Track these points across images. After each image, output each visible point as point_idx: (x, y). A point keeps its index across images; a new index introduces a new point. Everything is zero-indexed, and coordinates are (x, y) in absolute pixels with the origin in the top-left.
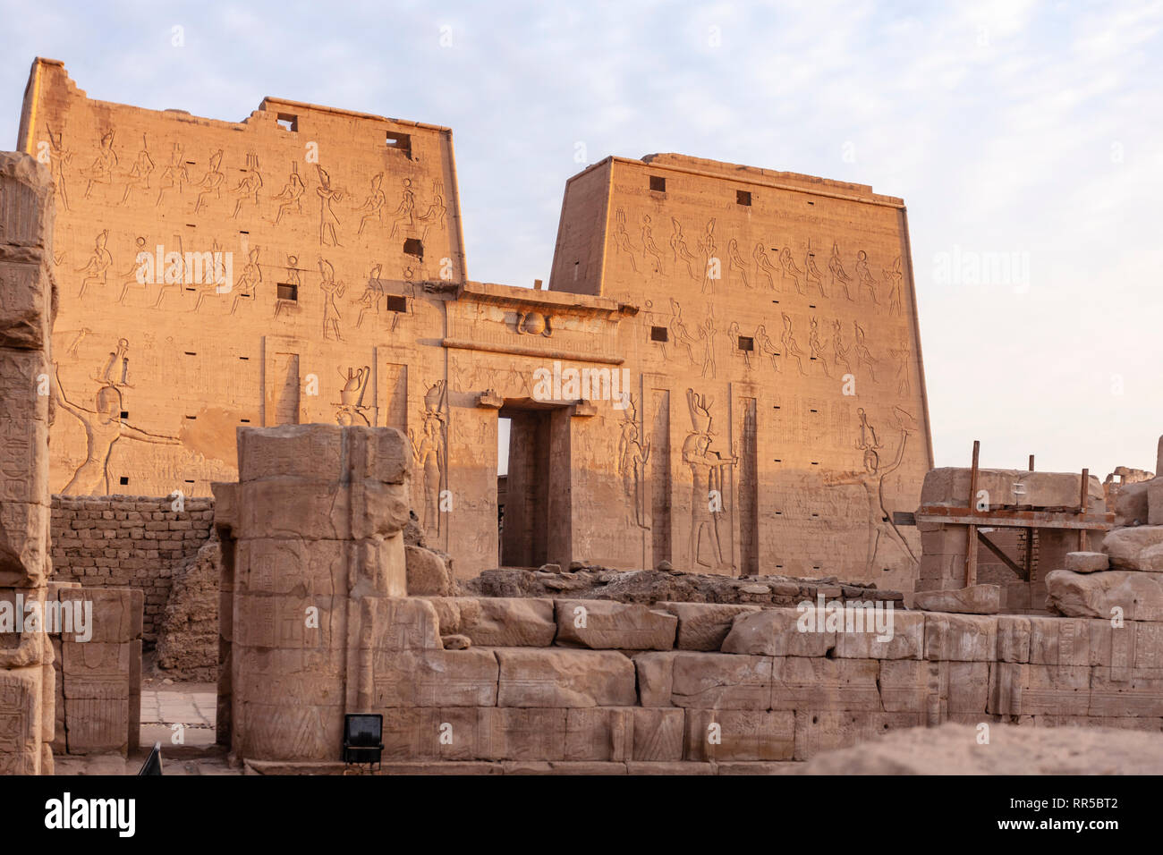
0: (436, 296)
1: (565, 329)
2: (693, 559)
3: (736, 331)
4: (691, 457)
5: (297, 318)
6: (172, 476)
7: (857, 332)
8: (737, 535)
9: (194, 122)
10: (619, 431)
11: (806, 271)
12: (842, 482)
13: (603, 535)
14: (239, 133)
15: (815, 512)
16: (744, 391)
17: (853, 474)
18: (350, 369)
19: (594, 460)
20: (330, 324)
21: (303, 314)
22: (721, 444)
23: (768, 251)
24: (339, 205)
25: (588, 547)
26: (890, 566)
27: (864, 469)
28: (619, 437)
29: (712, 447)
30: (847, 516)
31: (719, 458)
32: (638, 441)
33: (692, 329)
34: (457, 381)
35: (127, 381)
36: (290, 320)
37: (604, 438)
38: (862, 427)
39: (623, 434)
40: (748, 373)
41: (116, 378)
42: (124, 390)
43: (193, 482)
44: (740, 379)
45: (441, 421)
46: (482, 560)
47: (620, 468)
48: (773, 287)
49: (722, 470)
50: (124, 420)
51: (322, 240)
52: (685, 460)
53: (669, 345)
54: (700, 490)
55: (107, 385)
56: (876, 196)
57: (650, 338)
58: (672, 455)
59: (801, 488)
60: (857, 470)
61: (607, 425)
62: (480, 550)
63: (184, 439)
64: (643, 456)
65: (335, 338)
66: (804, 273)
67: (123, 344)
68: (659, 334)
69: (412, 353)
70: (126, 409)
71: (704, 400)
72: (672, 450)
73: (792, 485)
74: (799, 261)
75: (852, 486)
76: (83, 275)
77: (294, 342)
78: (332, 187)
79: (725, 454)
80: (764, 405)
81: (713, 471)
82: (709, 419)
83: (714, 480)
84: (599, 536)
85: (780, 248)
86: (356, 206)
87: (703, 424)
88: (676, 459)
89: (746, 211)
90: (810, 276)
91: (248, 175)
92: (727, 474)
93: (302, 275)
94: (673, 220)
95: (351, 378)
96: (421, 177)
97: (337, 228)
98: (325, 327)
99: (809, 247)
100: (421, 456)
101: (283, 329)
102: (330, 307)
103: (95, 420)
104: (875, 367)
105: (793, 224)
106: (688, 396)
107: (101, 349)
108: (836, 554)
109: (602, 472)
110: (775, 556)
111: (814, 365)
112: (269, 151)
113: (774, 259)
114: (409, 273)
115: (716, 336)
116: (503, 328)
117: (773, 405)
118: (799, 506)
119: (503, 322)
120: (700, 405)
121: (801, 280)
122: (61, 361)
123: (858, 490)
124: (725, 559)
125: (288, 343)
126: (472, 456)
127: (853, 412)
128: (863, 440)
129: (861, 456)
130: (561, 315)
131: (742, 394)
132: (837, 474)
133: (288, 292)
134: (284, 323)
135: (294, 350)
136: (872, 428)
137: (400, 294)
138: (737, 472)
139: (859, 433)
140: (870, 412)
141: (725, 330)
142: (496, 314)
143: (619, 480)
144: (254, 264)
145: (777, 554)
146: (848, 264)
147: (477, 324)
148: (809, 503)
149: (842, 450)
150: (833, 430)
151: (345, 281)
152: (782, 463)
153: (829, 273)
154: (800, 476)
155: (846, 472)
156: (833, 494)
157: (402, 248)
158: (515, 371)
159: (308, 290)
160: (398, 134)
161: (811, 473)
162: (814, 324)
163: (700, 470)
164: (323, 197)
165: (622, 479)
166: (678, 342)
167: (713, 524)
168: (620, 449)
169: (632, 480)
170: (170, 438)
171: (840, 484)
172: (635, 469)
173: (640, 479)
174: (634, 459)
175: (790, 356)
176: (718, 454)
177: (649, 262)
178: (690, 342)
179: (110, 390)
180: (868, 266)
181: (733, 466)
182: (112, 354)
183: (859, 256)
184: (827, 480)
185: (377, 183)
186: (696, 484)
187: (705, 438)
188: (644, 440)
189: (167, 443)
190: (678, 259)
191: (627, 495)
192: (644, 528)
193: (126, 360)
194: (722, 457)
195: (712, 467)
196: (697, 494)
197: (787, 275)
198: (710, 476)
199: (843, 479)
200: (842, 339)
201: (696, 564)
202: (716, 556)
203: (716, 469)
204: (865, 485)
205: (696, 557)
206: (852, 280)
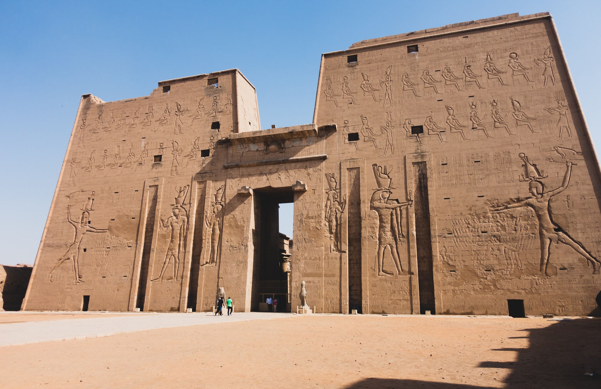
0: (224, 145)
1: (293, 146)
4: (377, 204)
5: (160, 169)
6: (102, 246)
7: (513, 104)
8: (414, 251)
9: (131, 101)
11: (464, 76)
12: (509, 206)
13: (313, 258)
14: (147, 99)
15: (483, 230)
16: (416, 158)
18: (181, 187)
19: (308, 214)
20: (174, 168)
21: (163, 167)
22: (399, 194)
24: (183, 116)
25: (303, 265)
26: (567, 266)
27: (530, 195)
28: (325, 200)
30: (516, 230)
31: (398, 203)
32: (338, 200)
33: (376, 130)
34: (231, 184)
35: (92, 208)
36: (157, 170)
37: (314, 201)
38: (525, 166)
39: (328, 197)
40: (419, 147)
41: (89, 207)
42: (91, 212)
43: (109, 248)
44: (413, 151)
45: (222, 205)
46: (238, 277)
47: (326, 217)
49: (401, 210)
50: (89, 225)
51: (175, 133)
52: (372, 208)
53: (359, 143)
54: (384, 224)
55: (86, 211)
56: (521, 17)
57: (347, 141)
58: (362, 205)
59: (470, 214)
60: (522, 196)
61: (317, 193)
63: (108, 229)
64: (342, 208)
66: (462, 79)
67: (93, 193)
68: (353, 137)
69: (210, 174)
70: (90, 220)
71: (385, 169)
72: (362, 202)
73: (461, 214)
74: (458, 72)
75: (519, 208)
76: (84, 169)
77: (157, 180)
78: (181, 110)
79: (402, 199)
80: (432, 163)
81: (394, 212)
82: (389, 180)
83: (394, 217)
84: (310, 259)
85: (442, 68)
87: (386, 183)
88: (365, 208)
89: (414, 55)
90: (468, 79)
91: (148, 115)
92: (404, 212)
93: (164, 150)
94: (362, 74)
95: (180, 192)
96: (221, 94)
97: (182, 126)
99: (466, 62)
100: (210, 224)
101: (154, 175)
102: (175, 161)
103: (79, 226)
104: (533, 123)
105: (452, 53)
106: (374, 169)
107: (85, 197)
108: (507, 259)
109: (313, 220)
110: (448, 264)
111: (475, 132)
112: (157, 102)
113: (438, 76)
114: (212, 138)
115: (394, 130)
116: (257, 153)
117: (441, 164)
118: (468, 227)
119: (257, 150)
120: (383, 172)
121: (460, 83)
122: (72, 204)
123: (525, 211)
124: (406, 268)
125: (155, 181)
126: (236, 221)
127: (514, 156)
128: (527, 175)
129: (526, 186)
130: (289, 139)
131: (414, 161)
132: (503, 201)
133: (158, 158)
134: (154, 172)
135: (156, 183)
136: (534, 165)
137: (208, 149)
138: (412, 210)
139: (522, 171)
140: (531, 154)
141: (400, 125)
142: (253, 147)
143: (325, 225)
144: (146, 150)
145: (451, 263)
146: (500, 64)
147: (244, 154)
148: (478, 224)
149: (506, 184)
150: (496, 171)
151: (182, 148)
152: (451, 200)
153: (484, 73)
154: (467, 206)
155: (511, 199)
156: (500, 216)
157: (210, 127)
158: (263, 174)
159: (167, 156)
160: (213, 79)
161: (478, 203)
162: (474, 107)
163: (384, 212)
164: (177, 115)
165: (327, 224)
166: (366, 139)
167: (394, 246)
168: (326, 206)
169: (334, 223)
170: (104, 230)
171: (507, 208)
172: (336, 216)
173: (339, 222)
174: (336, 211)
175: (454, 130)
176: (397, 200)
177: (346, 100)
178: (374, 137)
179: (86, 213)
180: (519, 61)
181: (409, 206)
182: (89, 198)
183: (511, 57)
184: (493, 206)
185: (201, 103)
186: (381, 221)
187: (387, 192)
188: (342, 199)
189: (103, 232)
190: (366, 94)
191: (331, 233)
192: (341, 251)
193: (93, 200)
194: (400, 202)
195: (393, 209)
196: (381, 227)
197: (448, 82)
198: (392, 215)
199: (510, 204)
200: (500, 111)
201: (381, 273)
202: (397, 267)
203: (396, 211)
204: (532, 206)
205: (381, 268)
206: (506, 72)
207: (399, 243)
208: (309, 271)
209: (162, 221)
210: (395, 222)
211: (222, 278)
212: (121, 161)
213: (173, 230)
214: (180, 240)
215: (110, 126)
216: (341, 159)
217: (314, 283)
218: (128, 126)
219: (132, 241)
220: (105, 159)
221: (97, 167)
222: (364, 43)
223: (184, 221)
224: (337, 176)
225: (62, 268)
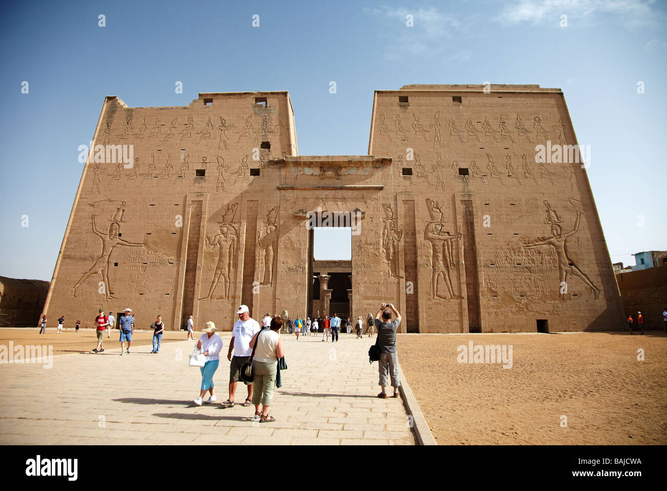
0: (276, 166)
1: (349, 174)
2: (434, 294)
3: (457, 166)
4: (430, 235)
5: (204, 184)
6: (137, 261)
8: (464, 279)
10: (382, 224)
11: (500, 131)
12: (536, 243)
13: (372, 282)
14: (186, 110)
15: (518, 262)
16: (464, 196)
17: (544, 239)
19: (366, 241)
20: (220, 185)
21: (207, 182)
22: (449, 227)
23: (475, 123)
24: (229, 132)
25: (362, 289)
26: (577, 293)
27: (552, 235)
28: (382, 228)
29: (444, 229)
30: (542, 264)
31: (449, 235)
32: (395, 229)
33: (428, 168)
34: (285, 206)
36: (201, 185)
37: (372, 228)
38: (548, 211)
39: (385, 226)
40: (466, 187)
41: (119, 219)
42: (121, 224)
43: (146, 263)
44: (461, 190)
45: (276, 226)
46: (297, 299)
47: (383, 244)
48: (479, 141)
49: (451, 242)
50: (120, 237)
51: (219, 148)
52: (426, 238)
53: (413, 177)
54: (437, 254)
55: (115, 222)
56: (542, 89)
57: (401, 174)
58: (417, 236)
59: (508, 249)
60: (546, 236)
61: (374, 221)
62: (295, 293)
63: (145, 244)
64: (398, 237)
65: (222, 191)
66: (499, 132)
67: (124, 204)
68: (407, 172)
69: (261, 194)
70: (120, 232)
71: (437, 204)
72: (417, 232)
73: (501, 248)
74: (495, 125)
75: (544, 246)
76: (111, 177)
77: (201, 195)
78: (226, 125)
79: (452, 232)
80: (477, 202)
82: (441, 214)
83: (446, 248)
84: (370, 283)
85: (482, 121)
86: (238, 131)
87: (438, 217)
88: (420, 238)
89: (459, 106)
90: (503, 133)
91: (188, 126)
92: (455, 244)
93: (208, 165)
94: (414, 115)
96: (271, 114)
97: (227, 142)
98: (217, 187)
99: (501, 119)
100: (264, 245)
101: (196, 190)
102: (221, 177)
103: (107, 238)
104: (553, 177)
105: (490, 108)
106: (427, 203)
107: (114, 207)
108: (536, 287)
109: (371, 247)
110: (491, 290)
111: (511, 179)
112: (198, 114)
113: (479, 127)
114: (262, 157)
115: (444, 170)
116: (312, 178)
117: (484, 204)
118: (507, 260)
119: (312, 175)
120: (435, 207)
121: (498, 135)
122: (97, 214)
123: (549, 248)
124: (456, 293)
125: (198, 196)
126: (292, 243)
127: (540, 203)
128: (550, 218)
129: (549, 227)
130: (345, 167)
131: (462, 199)
132: (532, 239)
133: (201, 173)
134: (196, 188)
135: (200, 199)
136: (554, 211)
137: (257, 168)
138: (461, 242)
139: (546, 214)
140: (552, 202)
141: (449, 166)
142: (308, 171)
143: (383, 251)
144: (186, 163)
145: (493, 289)
146: (528, 124)
147: (298, 177)
148: (514, 257)
149: (535, 225)
150: (527, 214)
151: (229, 165)
152: (493, 235)
153: (516, 130)
154: (506, 242)
155: (538, 238)
156: (530, 251)
157: (260, 146)
158: (319, 198)
159: (210, 171)
160: (261, 98)
161: (514, 240)
162: (508, 157)
163: (437, 242)
164: (221, 130)
165: (385, 251)
166: (419, 175)
167: (446, 273)
168: (384, 234)
169: (392, 251)
170: (139, 244)
171: (535, 245)
172: (393, 244)
173: (396, 250)
174: (393, 239)
175: (493, 176)
176: (448, 233)
177: (400, 137)
178: (427, 174)
179: (115, 224)
180: (541, 124)
181: (459, 239)
182: (118, 209)
183: (535, 120)
184: (525, 243)
185: (249, 120)
186: (435, 251)
187: (439, 225)
188: (399, 228)
189: (137, 246)
190: (418, 133)
191: (388, 259)
192: (399, 277)
193: (123, 211)
194: (451, 234)
195: (445, 240)
196: (435, 256)
197: (488, 134)
198: (444, 246)
199: (537, 242)
200: (528, 163)
201: (436, 297)
202: (450, 292)
203: (447, 242)
204: (553, 245)
205: (435, 293)
206: (532, 132)
207: (451, 271)
208: (369, 295)
209: (209, 238)
210: (447, 252)
211: (279, 299)
212: (157, 172)
213: (221, 248)
214: (230, 259)
215: (142, 133)
216: (396, 191)
217: (374, 305)
218: (164, 136)
219: (173, 257)
220: (137, 169)
221: (127, 176)
222: (414, 86)
223: (233, 240)
224: (392, 206)
225: (89, 283)
